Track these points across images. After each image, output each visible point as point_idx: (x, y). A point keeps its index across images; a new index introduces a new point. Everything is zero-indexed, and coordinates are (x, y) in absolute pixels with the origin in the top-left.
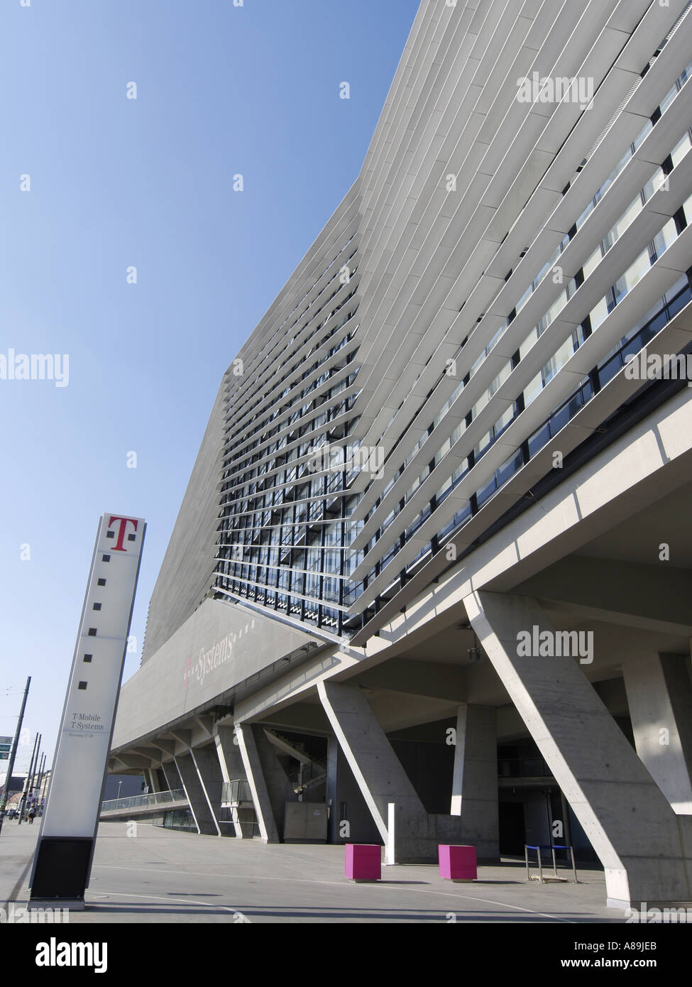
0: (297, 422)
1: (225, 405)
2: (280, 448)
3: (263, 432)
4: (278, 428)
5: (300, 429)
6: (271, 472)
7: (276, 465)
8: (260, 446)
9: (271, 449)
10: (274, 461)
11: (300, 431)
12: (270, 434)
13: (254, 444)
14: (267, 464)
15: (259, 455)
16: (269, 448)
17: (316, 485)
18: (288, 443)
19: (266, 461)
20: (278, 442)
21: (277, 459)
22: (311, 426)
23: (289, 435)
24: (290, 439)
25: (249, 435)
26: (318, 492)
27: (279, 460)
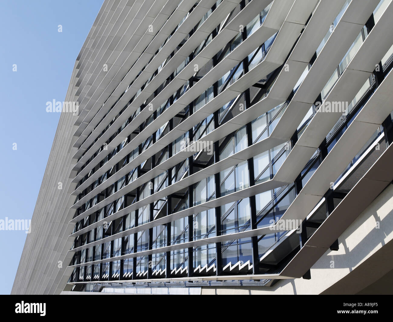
0: (150, 150)
1: (75, 150)
2: (130, 183)
3: (109, 165)
4: (127, 158)
5: (154, 157)
6: (119, 213)
7: (126, 204)
8: (106, 183)
9: (119, 185)
10: (123, 199)
11: (154, 161)
12: (118, 167)
13: (100, 181)
14: (115, 203)
15: (106, 193)
16: (116, 183)
17: (176, 228)
18: (138, 176)
19: (113, 200)
20: (127, 176)
21: (126, 196)
22: (167, 153)
23: (140, 166)
24: (141, 172)
25: (94, 171)
26: (179, 238)
27: (128, 198)
